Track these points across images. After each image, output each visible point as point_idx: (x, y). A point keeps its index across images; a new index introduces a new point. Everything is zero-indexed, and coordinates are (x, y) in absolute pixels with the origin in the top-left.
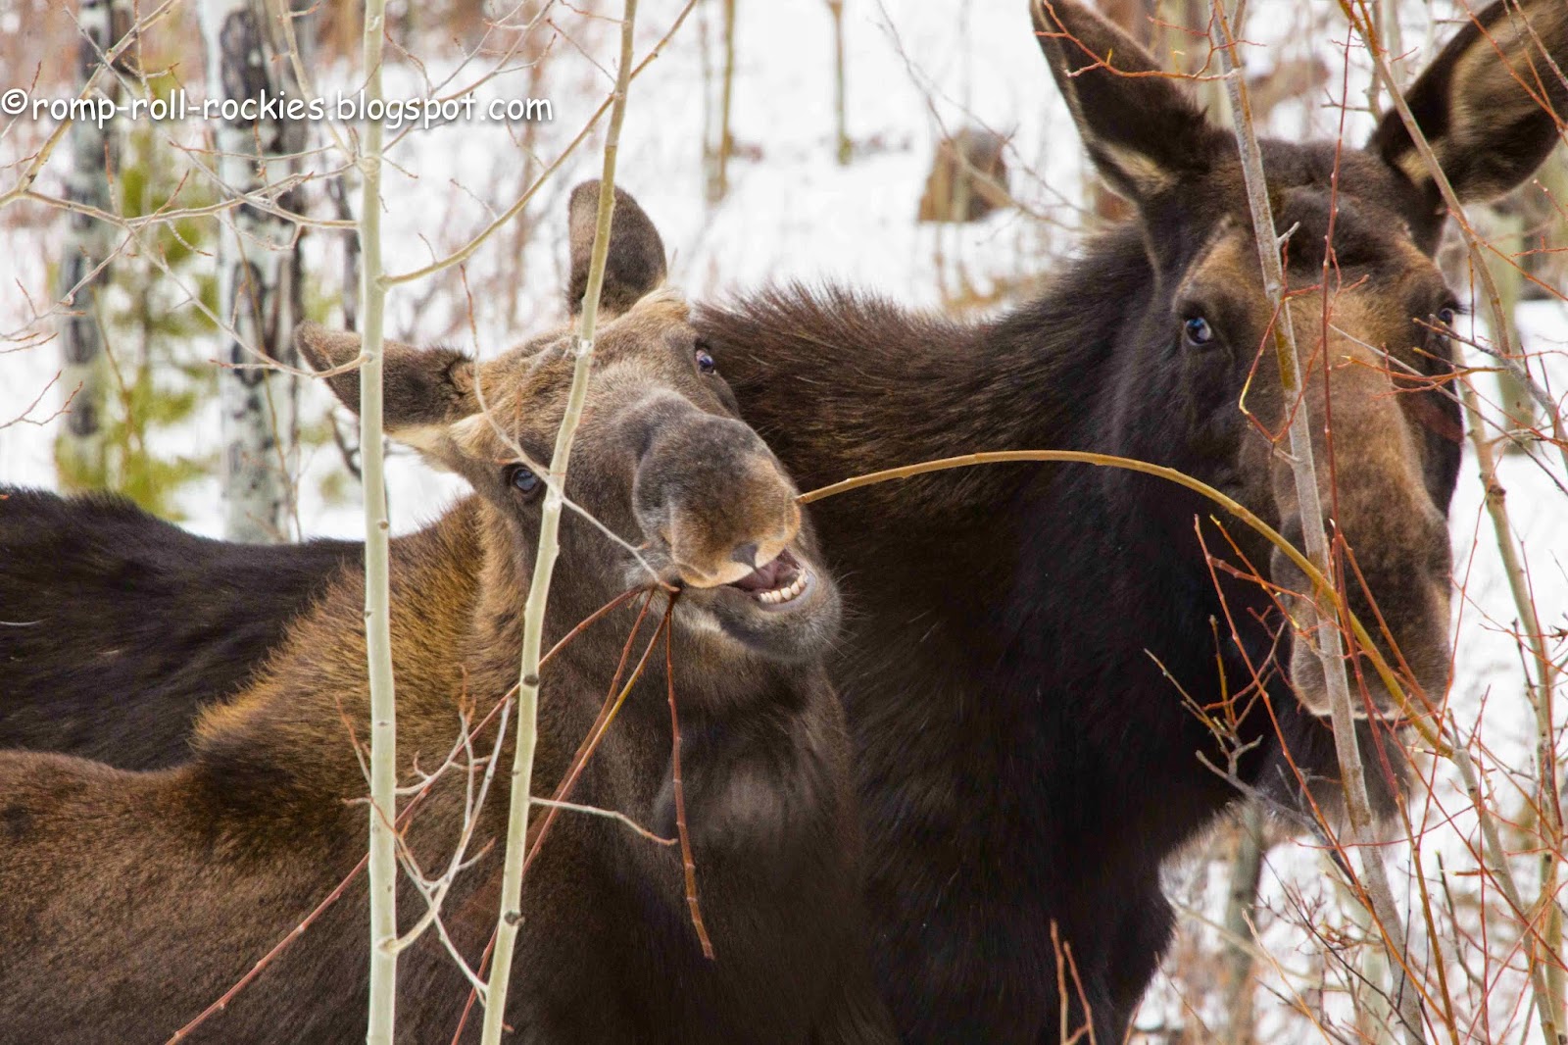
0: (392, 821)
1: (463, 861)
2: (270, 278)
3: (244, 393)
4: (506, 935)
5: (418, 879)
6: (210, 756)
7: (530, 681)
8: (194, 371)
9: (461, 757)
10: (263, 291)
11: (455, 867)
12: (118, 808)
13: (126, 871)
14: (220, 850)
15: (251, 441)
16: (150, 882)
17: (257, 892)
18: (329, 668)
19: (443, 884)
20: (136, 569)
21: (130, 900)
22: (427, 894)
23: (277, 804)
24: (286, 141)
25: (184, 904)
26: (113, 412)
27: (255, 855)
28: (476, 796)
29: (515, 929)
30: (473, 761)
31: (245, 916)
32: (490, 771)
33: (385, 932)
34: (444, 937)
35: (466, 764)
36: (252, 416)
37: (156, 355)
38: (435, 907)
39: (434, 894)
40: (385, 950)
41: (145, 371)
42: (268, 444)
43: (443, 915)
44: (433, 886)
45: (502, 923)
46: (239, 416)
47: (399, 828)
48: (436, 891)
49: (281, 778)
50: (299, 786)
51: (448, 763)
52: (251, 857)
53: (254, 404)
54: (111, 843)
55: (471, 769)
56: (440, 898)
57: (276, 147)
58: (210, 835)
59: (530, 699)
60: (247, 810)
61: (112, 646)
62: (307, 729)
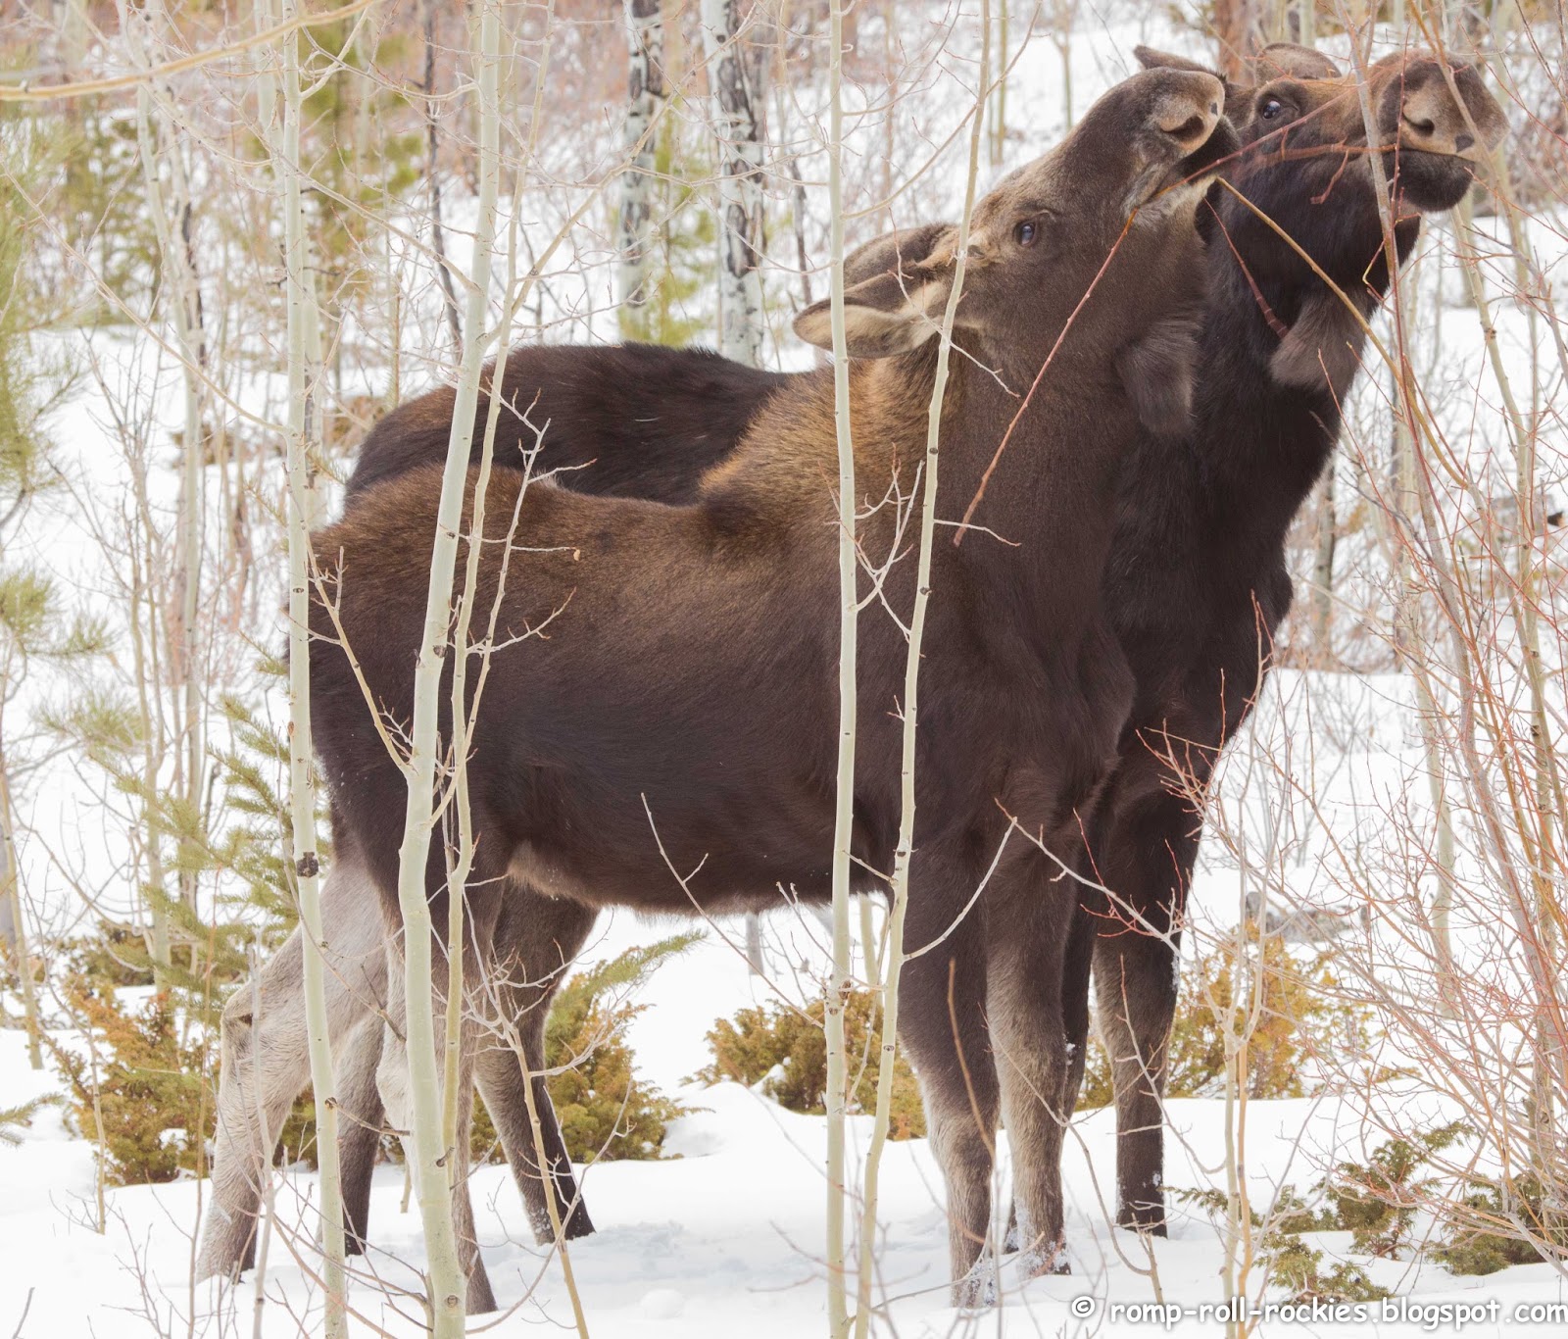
0: (853, 534)
1: (896, 556)
2: (749, 214)
3: (735, 281)
4: (921, 601)
5: (869, 569)
6: (709, 501)
7: (933, 451)
8: (697, 268)
9: (893, 497)
10: (745, 221)
11: (891, 561)
12: (662, 532)
13: (666, 569)
14: (716, 556)
15: (739, 310)
16: (680, 576)
17: (739, 581)
18: (774, 451)
19: (884, 571)
20: (714, 387)
21: (668, 586)
22: (874, 577)
23: (747, 528)
24: (757, 133)
25: (698, 589)
26: (652, 292)
27: (737, 559)
28: (902, 516)
29: (926, 597)
30: (900, 499)
31: (734, 594)
32: (911, 504)
33: (850, 599)
34: (884, 602)
35: (896, 500)
36: (740, 295)
37: (674, 259)
38: (879, 585)
39: (878, 577)
40: (850, 610)
41: (668, 268)
42: (750, 311)
43: (883, 590)
44: (877, 572)
45: (919, 593)
46: (732, 295)
47: (857, 537)
48: (879, 576)
49: (751, 513)
50: (761, 517)
51: (886, 500)
52: (734, 560)
53: (741, 288)
54: (658, 552)
55: (900, 503)
56: (882, 579)
57: (752, 137)
58: (711, 546)
59: (933, 460)
60: (731, 532)
61: (702, 433)
62: (763, 485)
